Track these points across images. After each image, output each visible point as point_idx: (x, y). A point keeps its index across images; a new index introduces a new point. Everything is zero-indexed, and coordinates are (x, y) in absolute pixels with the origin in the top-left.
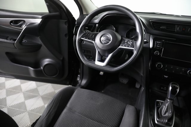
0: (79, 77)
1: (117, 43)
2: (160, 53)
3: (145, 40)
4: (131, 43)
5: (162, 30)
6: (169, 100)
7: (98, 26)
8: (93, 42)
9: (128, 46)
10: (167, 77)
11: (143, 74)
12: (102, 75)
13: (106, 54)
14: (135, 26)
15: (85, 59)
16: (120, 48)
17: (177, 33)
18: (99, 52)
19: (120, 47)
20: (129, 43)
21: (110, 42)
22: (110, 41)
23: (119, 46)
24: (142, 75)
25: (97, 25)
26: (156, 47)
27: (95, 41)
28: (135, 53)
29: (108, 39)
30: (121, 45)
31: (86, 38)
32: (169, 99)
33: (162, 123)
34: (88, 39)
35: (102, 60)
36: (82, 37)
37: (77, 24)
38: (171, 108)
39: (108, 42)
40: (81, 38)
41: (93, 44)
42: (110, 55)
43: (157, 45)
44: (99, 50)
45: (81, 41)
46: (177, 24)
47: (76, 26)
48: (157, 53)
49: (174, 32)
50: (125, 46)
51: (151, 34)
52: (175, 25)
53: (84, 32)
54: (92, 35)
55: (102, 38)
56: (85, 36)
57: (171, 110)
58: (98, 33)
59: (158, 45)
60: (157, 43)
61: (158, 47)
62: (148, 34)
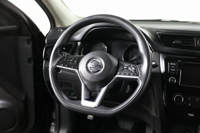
0: (53, 126)
1: (112, 71)
2: (178, 80)
3: (153, 63)
4: (133, 69)
5: (176, 46)
7: (81, 44)
8: (76, 70)
9: (129, 75)
10: (192, 115)
11: (156, 113)
12: (91, 119)
13: (97, 89)
14: (136, 41)
15: (65, 97)
16: (118, 78)
17: (198, 49)
18: (85, 85)
19: (117, 76)
20: (130, 69)
21: (102, 70)
22: (102, 68)
23: (116, 74)
24: (154, 114)
25: (79, 43)
26: (170, 71)
27: (78, 69)
28: (141, 83)
29: (99, 66)
30: (118, 73)
31: (64, 66)
34: (68, 67)
35: (92, 98)
36: (58, 64)
37: (47, 43)
39: (99, 70)
40: (56, 65)
41: (76, 73)
42: (103, 90)
43: (170, 68)
44: (86, 83)
45: (56, 70)
46: (196, 37)
47: (46, 46)
48: (173, 80)
49: (193, 48)
50: (125, 74)
51: (160, 52)
52: (193, 37)
53: (60, 57)
54: (74, 61)
55: (90, 65)
56: (63, 62)
58: (82, 57)
59: (173, 68)
60: (170, 65)
61: (173, 71)
62: (156, 53)
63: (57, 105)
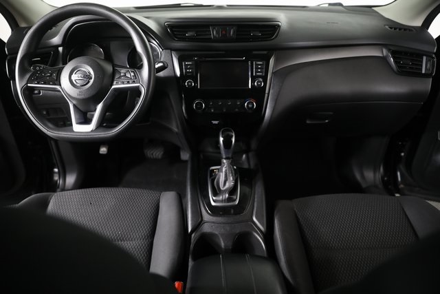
1: (106, 81)
4: (132, 74)
5: (190, 39)
6: (225, 161)
7: (63, 50)
8: (58, 87)
9: (128, 83)
10: (216, 122)
12: (105, 153)
13: (92, 107)
15: (50, 125)
16: (114, 89)
17: (216, 40)
18: (74, 105)
19: (113, 87)
20: (128, 75)
21: (92, 81)
22: (91, 78)
23: (112, 85)
25: (61, 49)
26: (186, 72)
27: (60, 85)
28: (143, 91)
30: (115, 83)
31: (38, 83)
32: (225, 159)
33: (222, 201)
34: (45, 84)
36: (29, 81)
37: (9, 54)
38: (232, 172)
39: (89, 82)
40: (27, 84)
41: (59, 91)
42: (99, 107)
43: (186, 69)
44: (74, 102)
45: (28, 92)
46: (211, 25)
47: (8, 58)
48: (190, 84)
49: (210, 40)
50: (123, 83)
51: (172, 49)
52: (208, 26)
53: (30, 71)
54: (51, 74)
55: (74, 77)
56: (36, 78)
57: (232, 175)
58: (63, 68)
59: (189, 69)
60: (185, 65)
61: (189, 72)
62: (167, 51)
63: (53, 143)
